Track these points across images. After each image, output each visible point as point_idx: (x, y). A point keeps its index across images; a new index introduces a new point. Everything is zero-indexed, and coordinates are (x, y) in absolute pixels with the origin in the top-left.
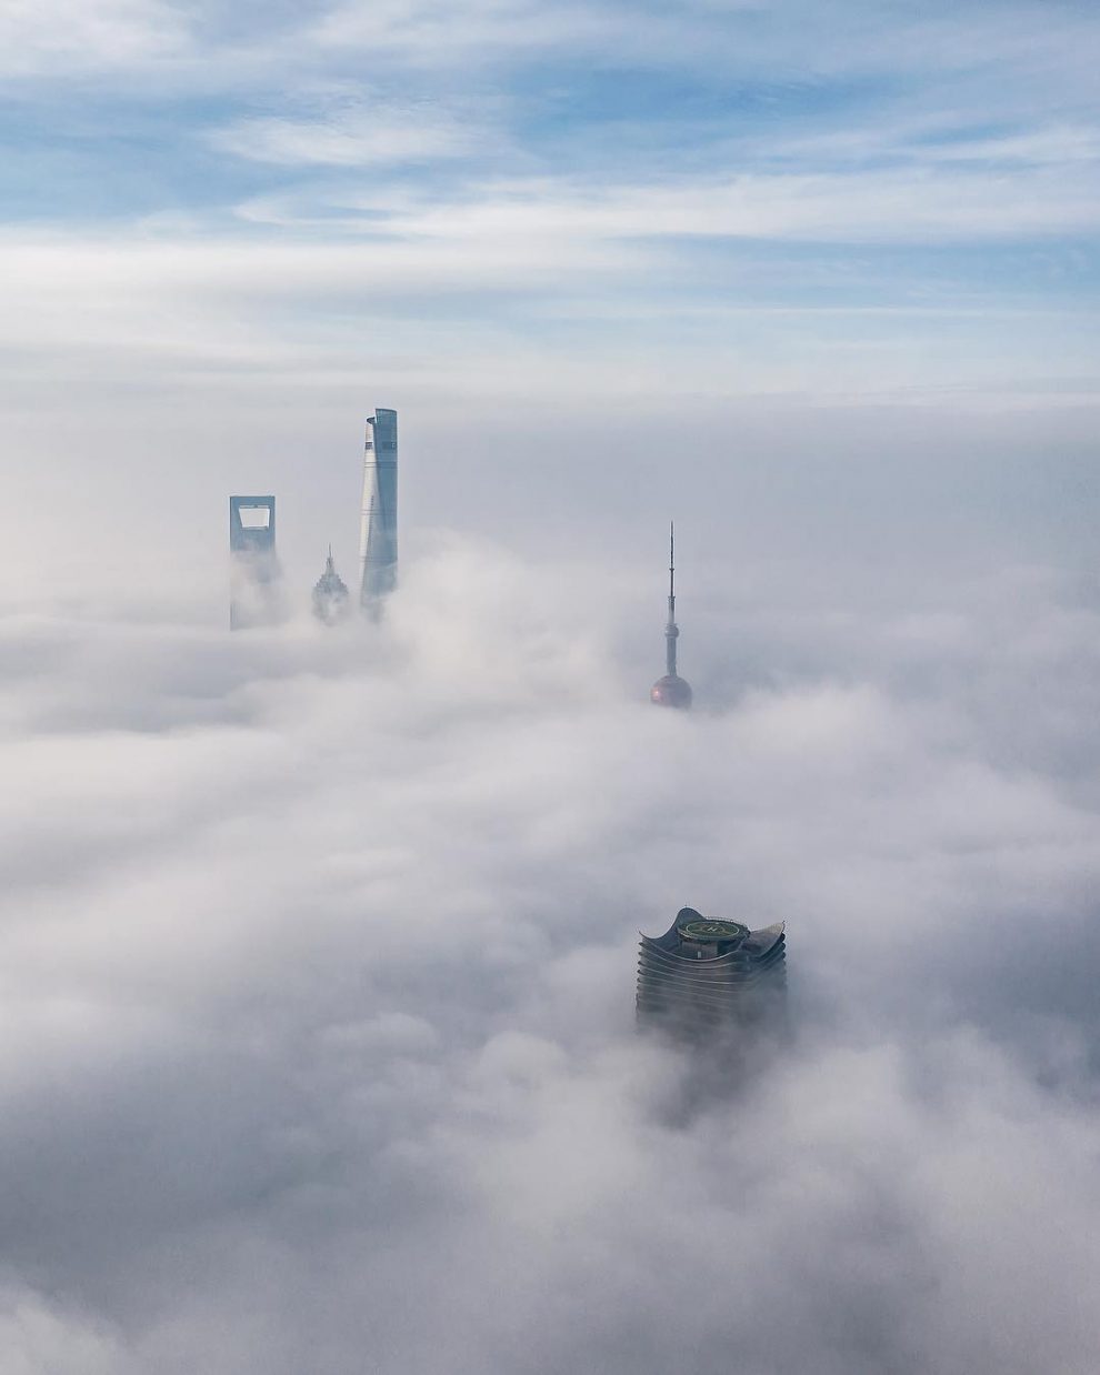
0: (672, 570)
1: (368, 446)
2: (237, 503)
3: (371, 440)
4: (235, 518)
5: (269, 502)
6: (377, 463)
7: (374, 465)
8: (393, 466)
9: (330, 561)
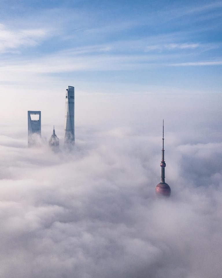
0: (163, 139)
1: (66, 96)
2: (30, 113)
3: (67, 95)
4: (29, 117)
5: (39, 113)
6: (69, 102)
7: (68, 103)
8: (73, 103)
9: (54, 131)
